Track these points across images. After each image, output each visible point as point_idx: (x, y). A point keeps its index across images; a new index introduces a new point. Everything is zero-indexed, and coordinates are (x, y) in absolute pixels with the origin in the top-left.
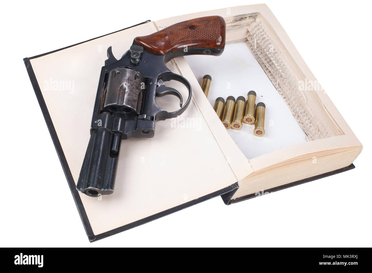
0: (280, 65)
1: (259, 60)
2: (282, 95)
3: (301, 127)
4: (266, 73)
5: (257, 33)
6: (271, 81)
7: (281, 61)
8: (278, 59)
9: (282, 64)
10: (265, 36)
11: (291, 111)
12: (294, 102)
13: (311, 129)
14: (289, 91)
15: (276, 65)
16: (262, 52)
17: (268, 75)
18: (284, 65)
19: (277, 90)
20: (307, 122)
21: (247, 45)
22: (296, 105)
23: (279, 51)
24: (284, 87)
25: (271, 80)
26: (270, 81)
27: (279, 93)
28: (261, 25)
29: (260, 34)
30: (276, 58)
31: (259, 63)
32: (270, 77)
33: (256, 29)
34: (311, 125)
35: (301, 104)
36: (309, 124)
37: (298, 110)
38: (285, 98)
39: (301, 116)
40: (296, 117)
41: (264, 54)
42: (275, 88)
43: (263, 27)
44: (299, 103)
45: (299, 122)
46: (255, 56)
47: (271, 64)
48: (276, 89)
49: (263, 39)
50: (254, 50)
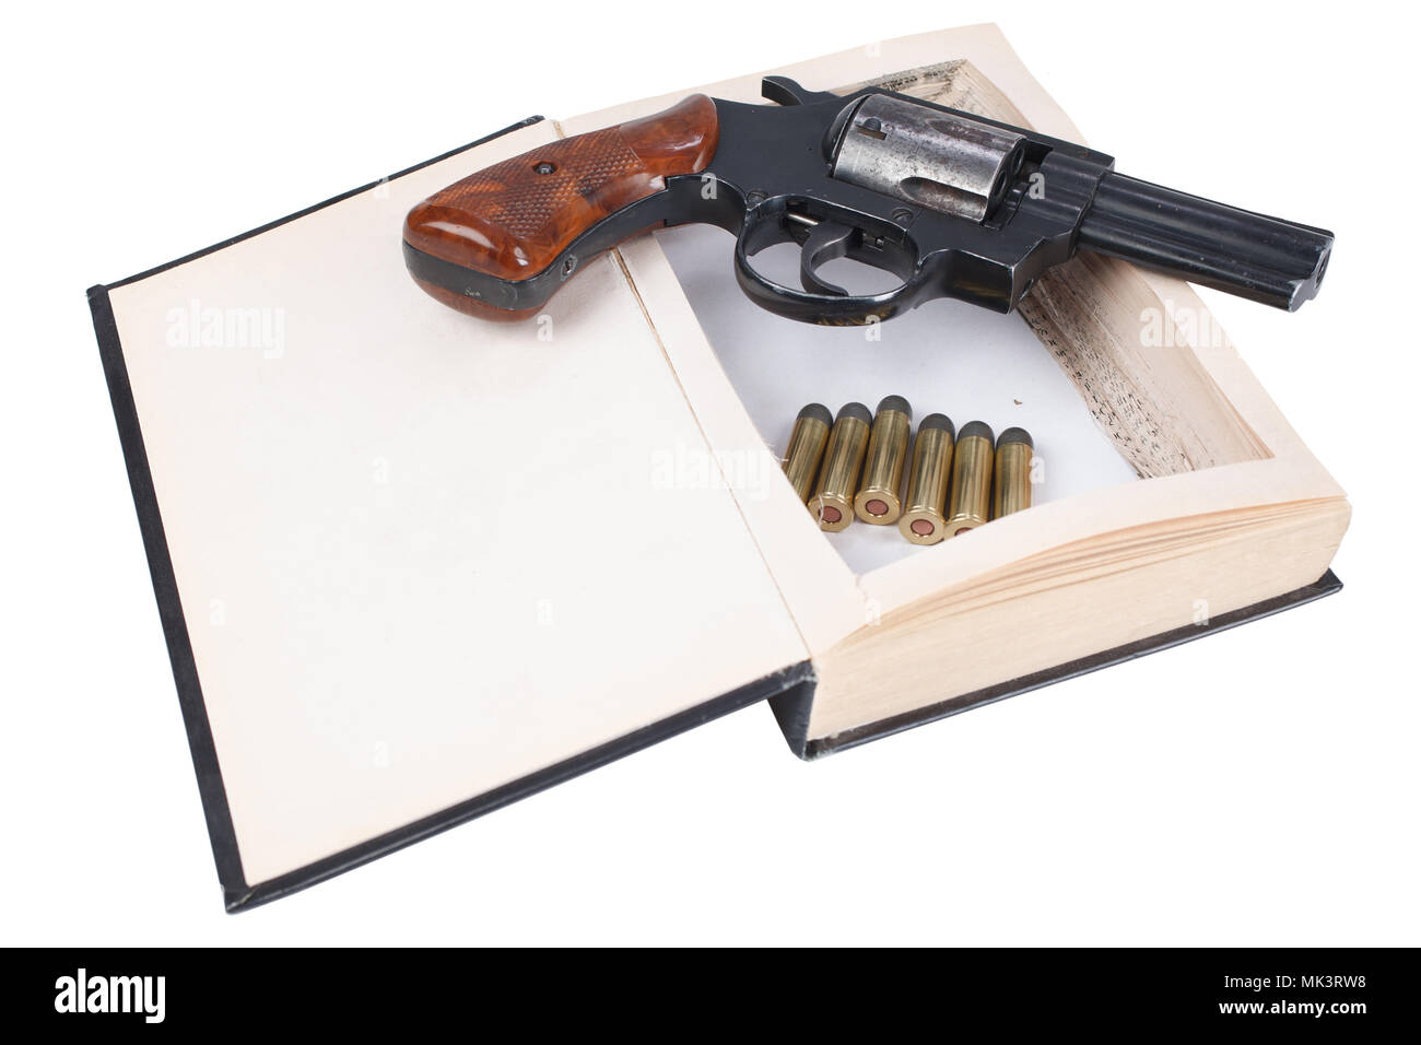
2: (1053, 343)
11: (1088, 400)
13: (1159, 454)
19: (1032, 327)
20: (1143, 430)
34: (1156, 440)
36: (1151, 439)
37: (1110, 391)
38: (1062, 353)
40: (1105, 419)
45: (1117, 436)
48: (1030, 324)
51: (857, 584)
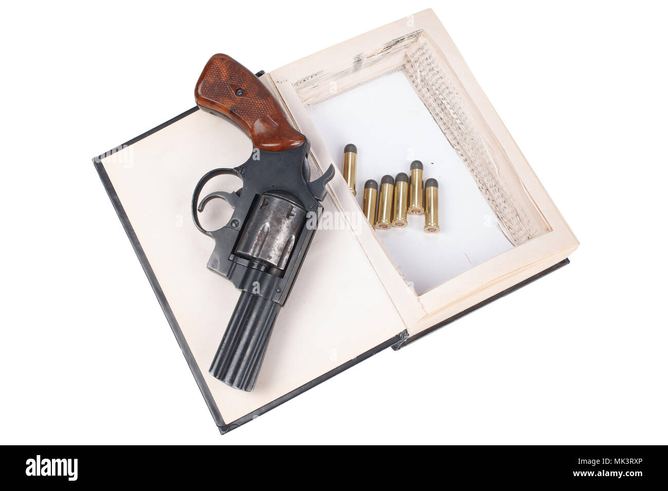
0: (458, 112)
1: (425, 100)
2: (462, 155)
3: (491, 207)
4: (436, 122)
5: (421, 60)
6: (445, 134)
7: (458, 106)
8: (454, 102)
9: (460, 112)
10: (433, 65)
11: (476, 181)
12: (480, 169)
13: (506, 211)
14: (471, 151)
15: (452, 111)
16: (429, 88)
17: (440, 124)
18: (463, 113)
19: (453, 147)
20: (500, 200)
21: (406, 75)
22: (483, 173)
23: (455, 91)
24: (464, 145)
25: (444, 131)
26: (443, 134)
27: (457, 153)
28: (426, 48)
29: (426, 63)
30: (450, 101)
31: (425, 104)
32: (443, 128)
33: (419, 53)
34: (506, 205)
35: (491, 174)
36: (503, 204)
37: (487, 182)
38: (466, 160)
39: (491, 190)
40: (484, 191)
41: (431, 92)
42: (451, 144)
43: (430, 52)
44: (487, 171)
45: (489, 199)
46: (418, 92)
47: (443, 108)
49: (430, 70)
50: (415, 84)
51: (418, 301)
